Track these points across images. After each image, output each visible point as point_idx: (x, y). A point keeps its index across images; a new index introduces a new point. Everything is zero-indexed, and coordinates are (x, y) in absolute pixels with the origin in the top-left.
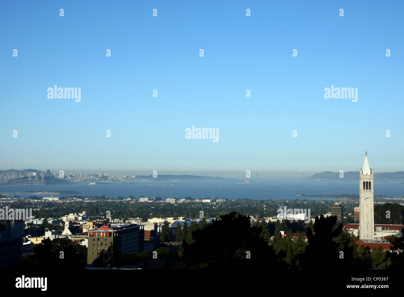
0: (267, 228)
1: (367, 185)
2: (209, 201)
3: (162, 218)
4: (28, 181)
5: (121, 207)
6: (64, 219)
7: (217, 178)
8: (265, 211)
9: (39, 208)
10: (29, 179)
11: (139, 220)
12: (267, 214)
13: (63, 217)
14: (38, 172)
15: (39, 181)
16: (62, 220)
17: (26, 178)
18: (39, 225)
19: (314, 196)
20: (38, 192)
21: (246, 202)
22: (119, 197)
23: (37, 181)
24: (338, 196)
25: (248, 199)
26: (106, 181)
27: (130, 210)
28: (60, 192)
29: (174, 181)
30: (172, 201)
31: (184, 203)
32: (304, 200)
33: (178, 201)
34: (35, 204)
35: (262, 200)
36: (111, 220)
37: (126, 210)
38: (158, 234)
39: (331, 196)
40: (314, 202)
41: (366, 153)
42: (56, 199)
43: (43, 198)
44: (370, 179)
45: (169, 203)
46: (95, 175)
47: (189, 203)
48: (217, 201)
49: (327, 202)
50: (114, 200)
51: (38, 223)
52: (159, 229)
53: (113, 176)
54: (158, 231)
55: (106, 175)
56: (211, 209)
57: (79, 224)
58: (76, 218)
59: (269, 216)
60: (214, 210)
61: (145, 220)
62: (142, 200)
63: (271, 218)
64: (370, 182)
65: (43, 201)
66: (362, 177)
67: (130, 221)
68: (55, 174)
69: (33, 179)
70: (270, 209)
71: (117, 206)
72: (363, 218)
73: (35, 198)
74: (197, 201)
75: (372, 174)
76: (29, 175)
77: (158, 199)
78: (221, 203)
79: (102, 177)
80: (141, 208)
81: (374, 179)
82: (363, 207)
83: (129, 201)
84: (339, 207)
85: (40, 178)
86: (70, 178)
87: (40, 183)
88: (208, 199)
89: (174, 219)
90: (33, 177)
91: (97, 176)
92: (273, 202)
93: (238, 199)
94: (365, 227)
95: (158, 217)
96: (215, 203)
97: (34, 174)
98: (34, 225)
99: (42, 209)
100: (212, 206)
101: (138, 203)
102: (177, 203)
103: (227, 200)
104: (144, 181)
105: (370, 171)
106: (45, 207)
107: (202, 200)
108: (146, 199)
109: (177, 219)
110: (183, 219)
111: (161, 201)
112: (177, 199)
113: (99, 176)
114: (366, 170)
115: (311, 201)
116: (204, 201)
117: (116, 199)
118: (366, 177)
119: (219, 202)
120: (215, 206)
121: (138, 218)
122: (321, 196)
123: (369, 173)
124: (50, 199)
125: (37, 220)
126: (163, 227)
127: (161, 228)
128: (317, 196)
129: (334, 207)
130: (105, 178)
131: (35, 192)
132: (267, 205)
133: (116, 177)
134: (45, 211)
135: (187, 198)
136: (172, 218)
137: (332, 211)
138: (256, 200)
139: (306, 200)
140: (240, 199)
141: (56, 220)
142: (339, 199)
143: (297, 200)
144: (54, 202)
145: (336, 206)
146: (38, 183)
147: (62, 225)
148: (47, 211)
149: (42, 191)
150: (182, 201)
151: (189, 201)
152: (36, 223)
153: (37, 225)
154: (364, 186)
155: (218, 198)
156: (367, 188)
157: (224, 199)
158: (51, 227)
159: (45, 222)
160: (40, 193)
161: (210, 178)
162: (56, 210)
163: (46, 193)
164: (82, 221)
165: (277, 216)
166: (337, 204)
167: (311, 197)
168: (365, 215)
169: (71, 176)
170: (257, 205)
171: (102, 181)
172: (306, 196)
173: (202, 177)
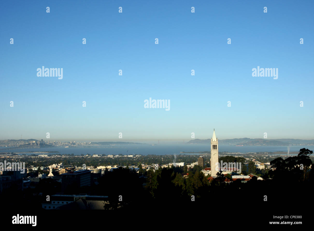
0: (161, 171)
1: (215, 147)
2: (132, 156)
3: (105, 166)
4: (31, 146)
5: (82, 160)
6: (50, 167)
7: (137, 143)
8: (163, 161)
9: (36, 161)
10: (31, 145)
11: (92, 167)
12: (163, 163)
13: (49, 166)
14: (36, 141)
15: (37, 146)
16: (49, 168)
17: (30, 144)
18: (36, 171)
19: (189, 153)
20: (36, 152)
21: (152, 156)
22: (82, 154)
23: (35, 146)
24: (202, 152)
25: (153, 155)
26: (74, 146)
27: (87, 162)
28: (48, 152)
29: (113, 145)
30: (111, 156)
31: (118, 158)
32: (184, 155)
33: (115, 157)
34: (34, 159)
35: (161, 155)
36: (76, 167)
37: (85, 162)
38: (102, 175)
39: (198, 153)
40: (189, 156)
41: (214, 129)
42: (46, 156)
43: (39, 156)
44: (216, 144)
45: (110, 157)
46: (68, 142)
47: (120, 158)
48: (137, 156)
49: (196, 156)
50: (79, 156)
51: (35, 170)
52: (103, 173)
53: (78, 143)
54: (102, 173)
55: (74, 142)
56: (133, 160)
57: (58, 170)
58: (57, 167)
59: (165, 164)
60: (135, 161)
61: (96, 167)
62: (94, 156)
63: (165, 165)
64: (216, 145)
65: (39, 157)
66: (212, 143)
67: (87, 168)
68: (46, 142)
69: (34, 145)
70: (165, 160)
71: (80, 159)
72: (213, 165)
73: (34, 155)
74: (125, 156)
75: (217, 141)
76: (31, 142)
77: (103, 155)
78: (139, 157)
79: (72, 144)
80: (94, 160)
81: (218, 144)
82: (213, 159)
83: (88, 156)
84: (202, 159)
85: (37, 144)
86: (54, 144)
87: (37, 147)
88: (131, 155)
89: (112, 167)
90: (33, 144)
91: (70, 143)
92: (167, 156)
93: (148, 155)
94: (214, 170)
95: (103, 166)
96: (135, 157)
97: (34, 142)
98: (33, 171)
99: (38, 162)
100: (133, 159)
101: (92, 158)
102: (114, 158)
103: (142, 155)
104: (96, 145)
105: (216, 139)
106: (40, 160)
107: (128, 155)
108: (97, 156)
109: (114, 166)
110: (117, 166)
111: (105, 157)
112: (114, 155)
113: (71, 143)
114: (214, 139)
115: (188, 155)
116: (129, 156)
117: (80, 156)
118: (214, 142)
119: (137, 157)
120: (135, 159)
121: (92, 166)
122: (193, 152)
123: (216, 140)
124: (43, 156)
125: (34, 168)
126: (105, 171)
127: (104, 172)
128: (191, 152)
129: (199, 159)
130: (74, 144)
131: (34, 152)
132: (164, 158)
133: (80, 143)
134: (39, 163)
135: (120, 155)
136: (111, 166)
137: (198, 161)
138: (158, 155)
139: (185, 155)
140: (149, 155)
141: (45, 168)
142: (203, 154)
143: (180, 155)
144: (45, 158)
145: (201, 158)
146: (36, 147)
147: (49, 171)
148: (41, 163)
149: (38, 152)
150: (117, 156)
151: (121, 156)
152: (34, 170)
153: (34, 171)
154: (213, 147)
155: (137, 155)
156: (215, 149)
157: (140, 155)
158: (42, 172)
159: (39, 169)
160: (37, 153)
161: (133, 143)
162: (46, 162)
163: (40, 153)
164: (60, 168)
165: (169, 164)
166: (201, 157)
167: (188, 153)
168: (214, 163)
169: (55, 143)
170: (158, 158)
171: (72, 146)
172: (185, 153)
173: (128, 143)
